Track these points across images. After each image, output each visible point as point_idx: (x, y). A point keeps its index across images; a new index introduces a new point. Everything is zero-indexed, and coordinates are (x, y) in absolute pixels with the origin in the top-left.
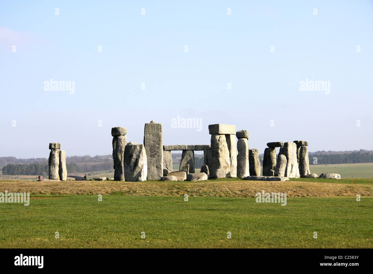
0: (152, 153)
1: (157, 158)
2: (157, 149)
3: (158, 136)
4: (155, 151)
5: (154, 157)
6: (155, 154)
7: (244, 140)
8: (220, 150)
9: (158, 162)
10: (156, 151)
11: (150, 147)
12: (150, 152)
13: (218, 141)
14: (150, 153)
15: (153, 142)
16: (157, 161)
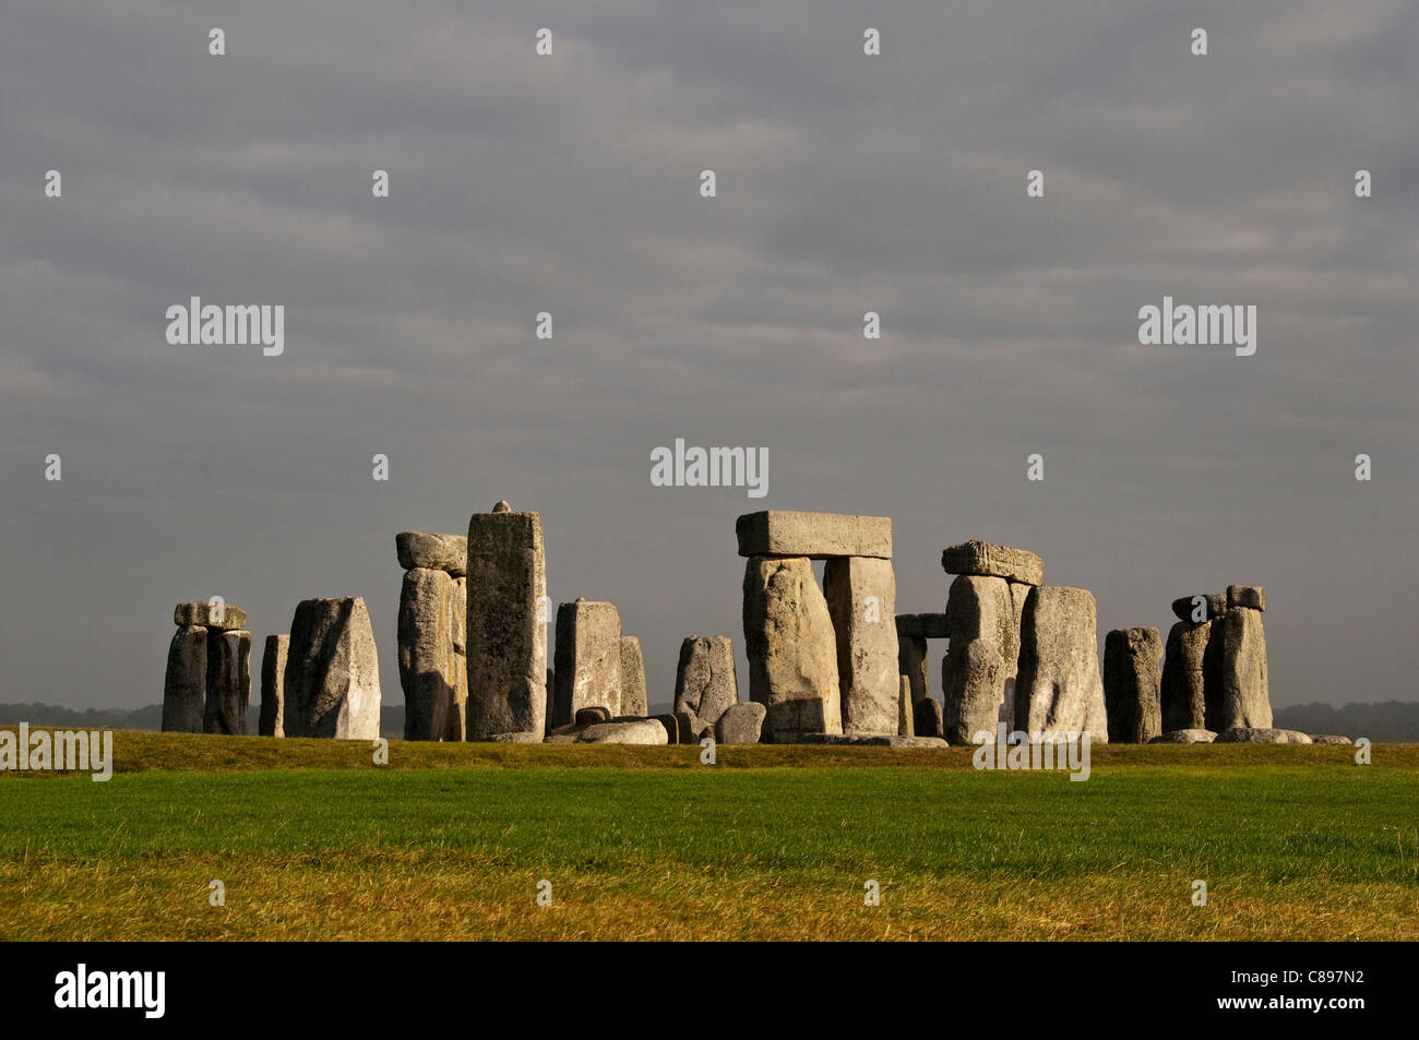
0: (494, 640)
1: (514, 657)
2: (515, 620)
3: (520, 565)
4: (505, 631)
5: (502, 655)
6: (508, 641)
7: (971, 586)
8: (772, 624)
9: (517, 676)
10: (512, 629)
11: (486, 612)
12: (485, 636)
13: (766, 586)
14: (488, 639)
15: (497, 593)
16: (512, 673)
